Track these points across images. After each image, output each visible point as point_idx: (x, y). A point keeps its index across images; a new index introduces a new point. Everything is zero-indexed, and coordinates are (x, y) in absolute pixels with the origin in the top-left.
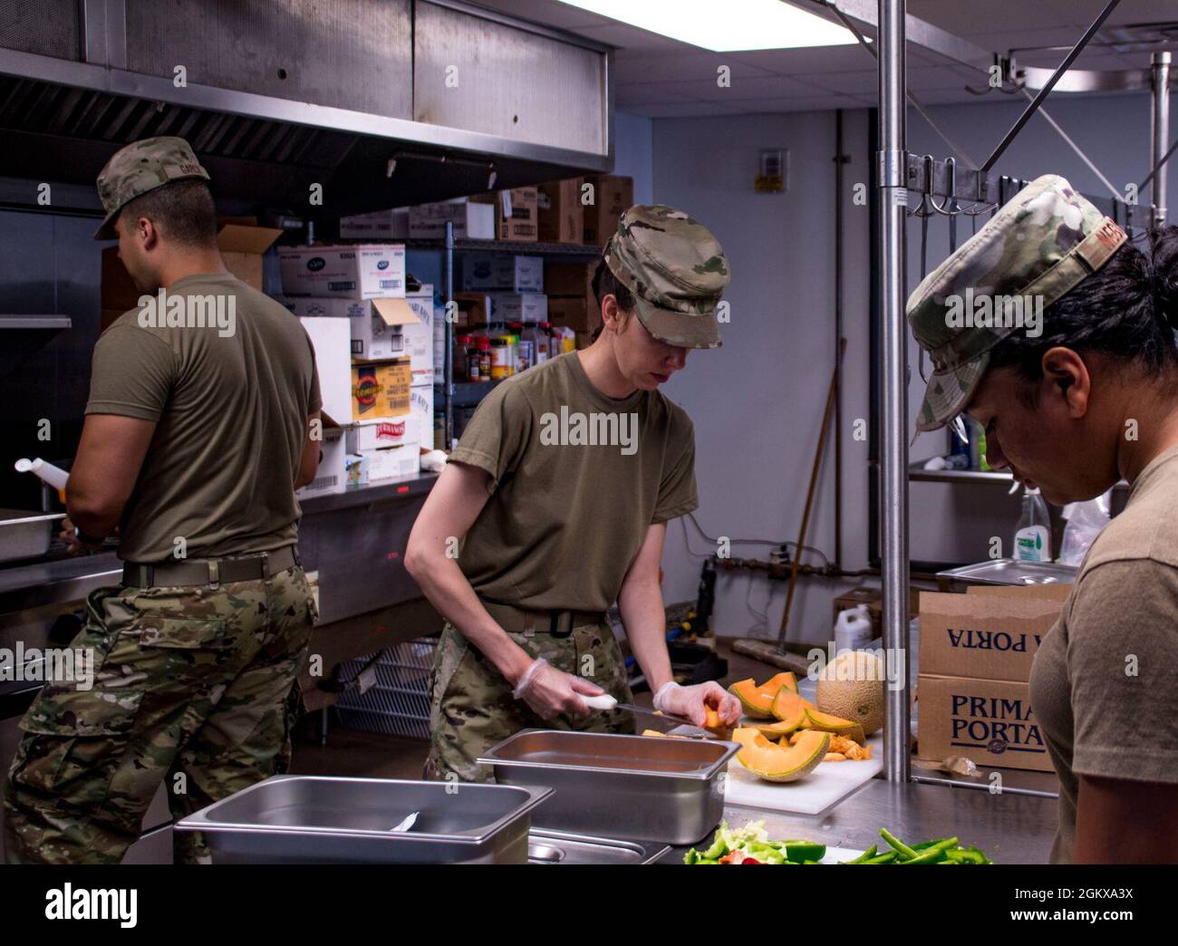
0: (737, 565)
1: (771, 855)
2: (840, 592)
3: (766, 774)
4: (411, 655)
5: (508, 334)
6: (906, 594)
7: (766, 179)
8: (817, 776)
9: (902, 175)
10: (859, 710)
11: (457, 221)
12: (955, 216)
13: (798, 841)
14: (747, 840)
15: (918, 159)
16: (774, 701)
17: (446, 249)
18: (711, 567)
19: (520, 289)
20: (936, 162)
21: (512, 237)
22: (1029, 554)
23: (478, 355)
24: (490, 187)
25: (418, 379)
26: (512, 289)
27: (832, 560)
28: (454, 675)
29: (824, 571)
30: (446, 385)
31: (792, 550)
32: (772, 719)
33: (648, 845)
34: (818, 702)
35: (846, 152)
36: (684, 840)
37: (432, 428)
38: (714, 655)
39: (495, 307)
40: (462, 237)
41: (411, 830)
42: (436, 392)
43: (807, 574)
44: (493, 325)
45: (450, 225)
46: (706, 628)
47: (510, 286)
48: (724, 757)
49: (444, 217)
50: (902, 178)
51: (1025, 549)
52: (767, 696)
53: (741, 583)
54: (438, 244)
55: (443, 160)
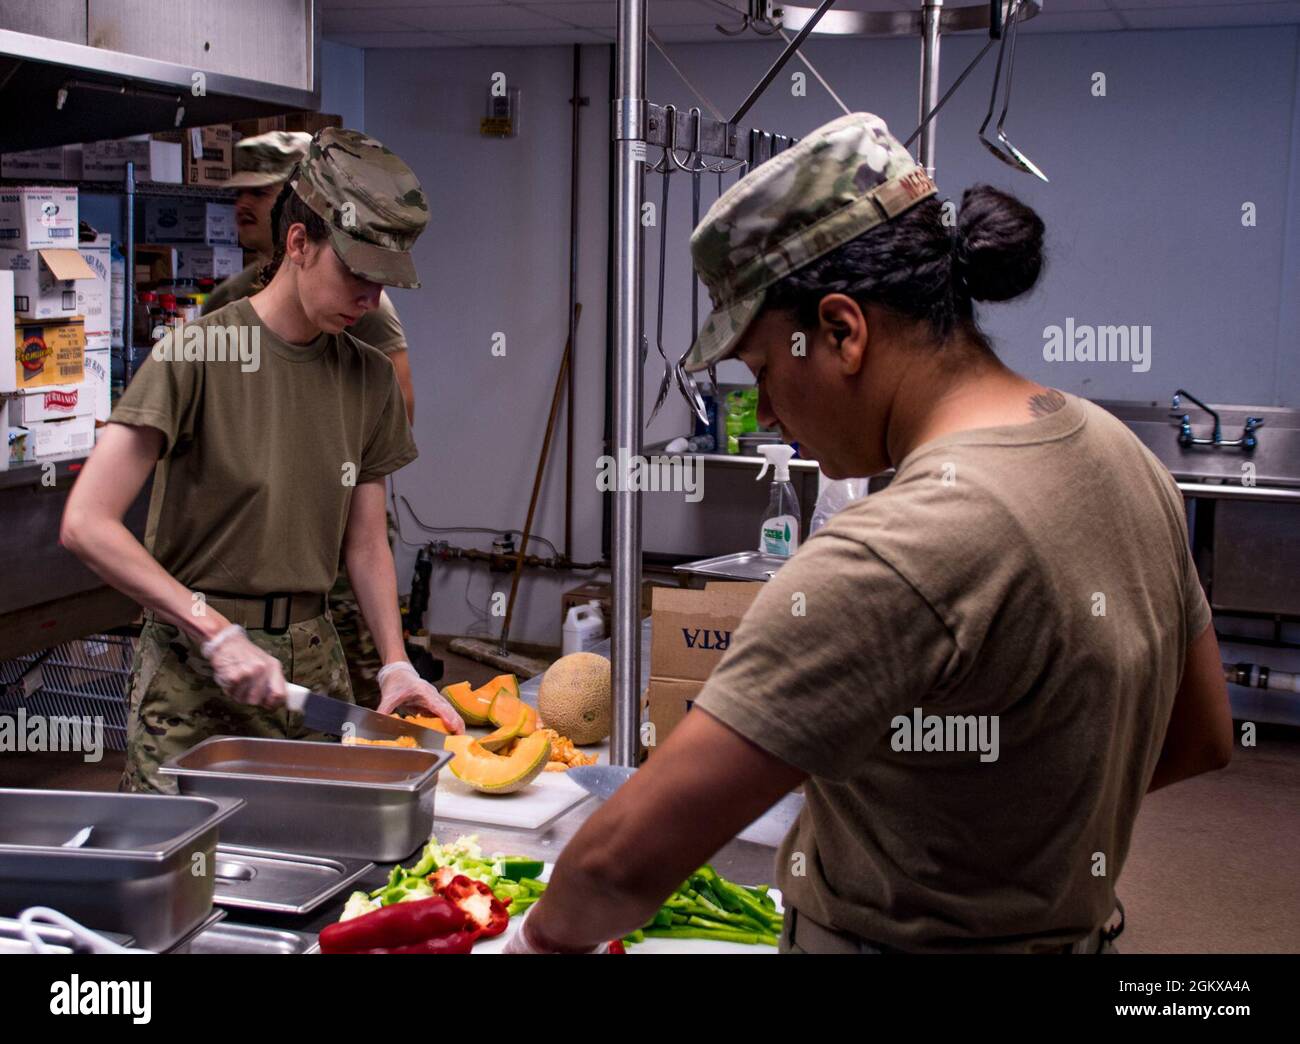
0: (455, 556)
1: (484, 872)
2: (570, 586)
3: (480, 785)
4: (84, 654)
5: (197, 292)
6: (637, 590)
7: (493, 121)
8: (538, 787)
9: (641, 127)
10: (585, 717)
11: (139, 161)
12: (699, 173)
13: (514, 857)
14: (458, 856)
15: (659, 109)
16: (491, 706)
17: (127, 194)
18: (426, 558)
19: (212, 241)
20: (679, 112)
21: (202, 181)
22: (775, 546)
23: (162, 316)
24: (177, 123)
25: (93, 342)
26: (202, 241)
27: (561, 551)
28: (154, 678)
29: (553, 563)
30: (125, 349)
31: (518, 540)
32: (489, 726)
33: (348, 862)
34: (540, 707)
35: (584, 92)
36: (389, 857)
37: (109, 397)
38: (430, 655)
39: (183, 261)
40: (145, 180)
41: (86, 844)
42: (113, 356)
43: (533, 566)
44: (180, 282)
45: (130, 165)
46: (420, 626)
47: (200, 236)
48: (435, 766)
49: (123, 157)
50: (641, 131)
51: (773, 541)
52: (483, 700)
53: (460, 576)
54: (117, 188)
55: (123, 91)
